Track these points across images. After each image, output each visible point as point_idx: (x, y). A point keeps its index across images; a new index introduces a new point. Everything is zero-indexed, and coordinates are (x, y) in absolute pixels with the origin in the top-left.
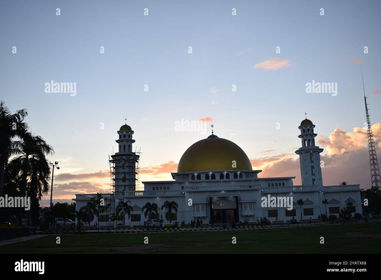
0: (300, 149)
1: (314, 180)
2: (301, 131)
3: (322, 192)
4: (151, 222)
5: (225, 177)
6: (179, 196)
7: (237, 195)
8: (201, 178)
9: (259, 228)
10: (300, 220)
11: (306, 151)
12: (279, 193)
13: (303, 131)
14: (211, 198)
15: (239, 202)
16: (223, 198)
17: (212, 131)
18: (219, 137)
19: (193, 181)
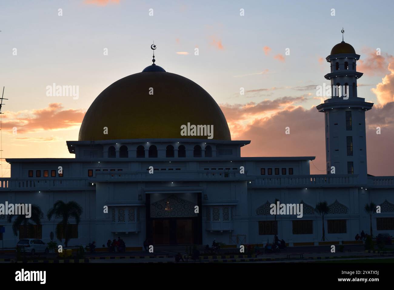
0: (327, 102)
1: (350, 164)
2: (331, 66)
3: (364, 189)
4: (27, 245)
5: (176, 153)
6: (84, 191)
7: (201, 192)
8: (129, 152)
9: (244, 261)
10: (320, 243)
11: (339, 107)
12: (283, 189)
13: (335, 66)
14: (148, 196)
15: (203, 204)
16: (173, 197)
17: (154, 57)
18: (167, 71)
19: (112, 159)
